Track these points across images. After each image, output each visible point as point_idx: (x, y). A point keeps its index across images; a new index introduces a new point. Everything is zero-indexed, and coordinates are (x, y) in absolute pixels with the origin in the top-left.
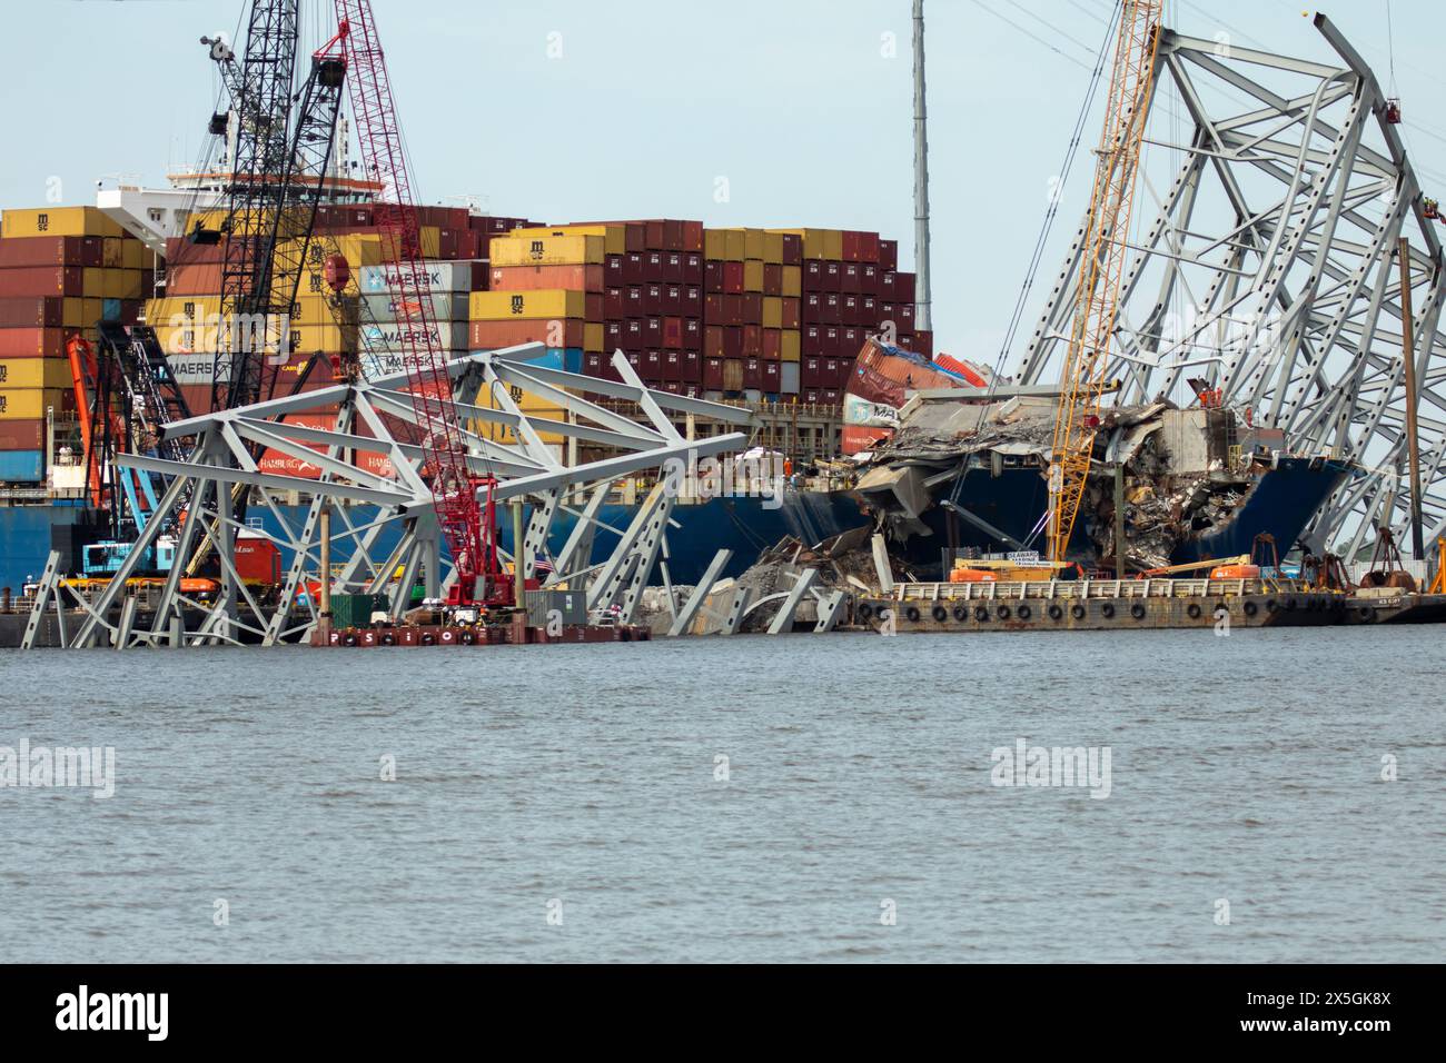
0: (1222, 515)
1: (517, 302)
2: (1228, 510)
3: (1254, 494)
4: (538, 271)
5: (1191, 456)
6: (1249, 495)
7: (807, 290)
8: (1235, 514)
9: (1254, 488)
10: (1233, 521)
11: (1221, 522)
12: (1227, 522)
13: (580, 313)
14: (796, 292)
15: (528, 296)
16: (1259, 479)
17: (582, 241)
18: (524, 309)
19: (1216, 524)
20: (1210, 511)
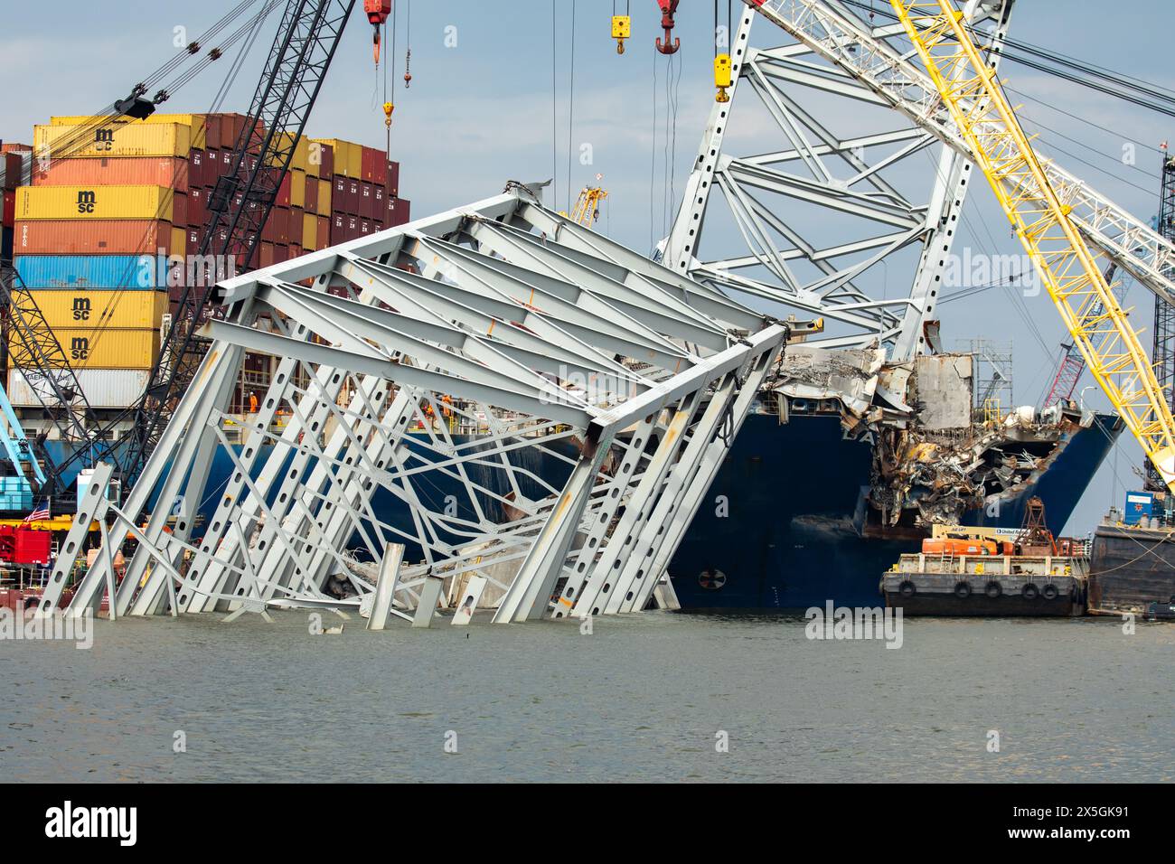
0: (1017, 479)
1: (86, 200)
2: (1025, 474)
3: (1061, 457)
4: (105, 165)
5: (949, 409)
6: (1053, 457)
7: (336, 211)
8: (1034, 479)
9: (1062, 449)
10: (1030, 486)
11: (1015, 488)
12: (1023, 487)
13: (169, 216)
14: (328, 213)
15: (100, 193)
16: (1068, 438)
17: (171, 130)
18: (96, 207)
19: (1008, 490)
20: (1004, 474)
